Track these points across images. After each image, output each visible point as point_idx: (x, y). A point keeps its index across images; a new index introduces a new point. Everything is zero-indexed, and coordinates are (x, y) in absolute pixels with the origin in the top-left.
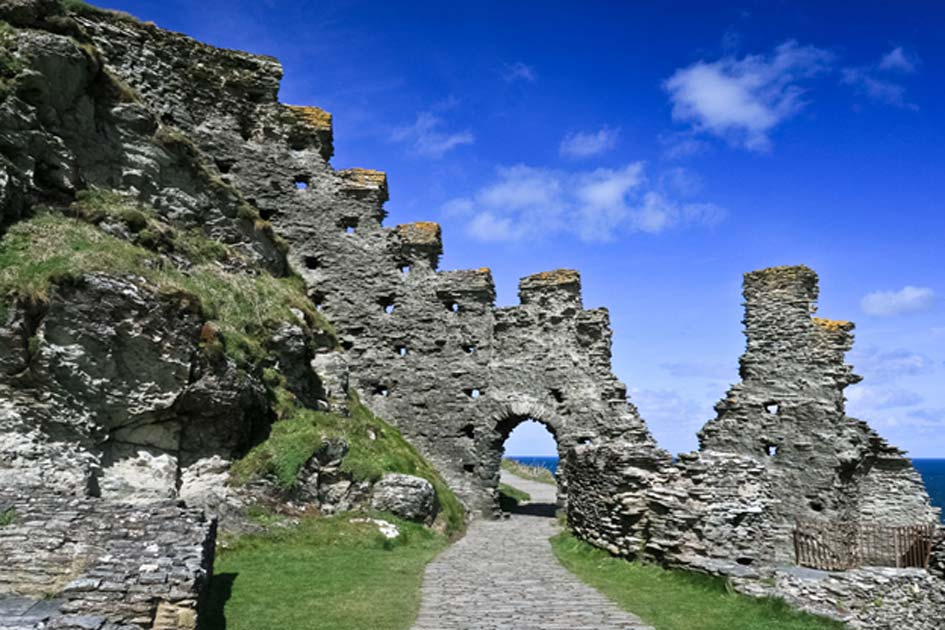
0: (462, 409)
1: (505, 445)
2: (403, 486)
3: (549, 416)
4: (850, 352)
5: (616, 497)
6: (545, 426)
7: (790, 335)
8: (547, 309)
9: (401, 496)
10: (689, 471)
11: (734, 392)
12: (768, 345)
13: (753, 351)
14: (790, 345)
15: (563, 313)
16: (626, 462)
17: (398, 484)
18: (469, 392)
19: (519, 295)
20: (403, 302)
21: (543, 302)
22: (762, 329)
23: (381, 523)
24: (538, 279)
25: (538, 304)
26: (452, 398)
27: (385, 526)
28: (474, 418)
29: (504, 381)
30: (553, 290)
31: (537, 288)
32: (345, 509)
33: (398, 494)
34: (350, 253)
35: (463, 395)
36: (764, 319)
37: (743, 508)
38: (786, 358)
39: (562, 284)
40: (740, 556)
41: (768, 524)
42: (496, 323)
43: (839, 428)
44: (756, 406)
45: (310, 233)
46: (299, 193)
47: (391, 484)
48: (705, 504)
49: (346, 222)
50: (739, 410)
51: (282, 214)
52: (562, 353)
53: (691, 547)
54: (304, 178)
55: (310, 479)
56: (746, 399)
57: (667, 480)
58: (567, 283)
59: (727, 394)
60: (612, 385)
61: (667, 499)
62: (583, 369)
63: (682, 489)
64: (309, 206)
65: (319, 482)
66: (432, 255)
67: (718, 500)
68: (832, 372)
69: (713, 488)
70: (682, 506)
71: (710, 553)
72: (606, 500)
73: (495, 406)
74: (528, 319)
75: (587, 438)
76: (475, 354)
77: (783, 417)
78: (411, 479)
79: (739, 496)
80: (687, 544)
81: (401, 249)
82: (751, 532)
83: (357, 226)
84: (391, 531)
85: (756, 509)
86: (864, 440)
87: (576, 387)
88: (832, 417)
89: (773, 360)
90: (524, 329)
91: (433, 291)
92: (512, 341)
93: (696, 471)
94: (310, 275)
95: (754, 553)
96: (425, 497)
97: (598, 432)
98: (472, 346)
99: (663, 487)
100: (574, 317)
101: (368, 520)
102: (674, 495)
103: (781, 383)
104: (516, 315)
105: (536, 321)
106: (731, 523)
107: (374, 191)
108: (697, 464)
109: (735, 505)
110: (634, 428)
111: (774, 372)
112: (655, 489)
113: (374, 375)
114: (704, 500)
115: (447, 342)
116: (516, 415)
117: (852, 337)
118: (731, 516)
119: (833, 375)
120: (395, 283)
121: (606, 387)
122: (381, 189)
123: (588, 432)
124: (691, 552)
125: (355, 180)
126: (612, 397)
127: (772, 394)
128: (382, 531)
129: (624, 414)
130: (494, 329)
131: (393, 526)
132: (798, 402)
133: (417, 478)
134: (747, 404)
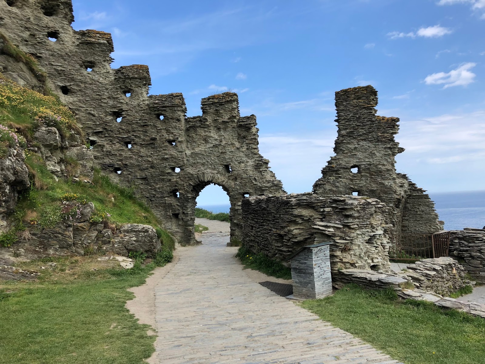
0: (170, 180)
1: (196, 200)
3: (224, 181)
4: (397, 134)
5: (286, 230)
6: (221, 187)
7: (365, 126)
8: (218, 117)
9: (134, 239)
10: (341, 209)
11: (333, 161)
12: (352, 132)
13: (343, 136)
14: (365, 132)
15: (229, 119)
16: (295, 206)
17: (132, 231)
18: (173, 169)
19: (202, 108)
20: (128, 115)
21: (217, 112)
22: (347, 123)
23: (120, 258)
24: (212, 99)
25: (214, 114)
26: (163, 173)
27: (124, 261)
28: (177, 185)
29: (195, 161)
30: (222, 105)
31: (213, 103)
32: (95, 251)
33: (132, 237)
34: (90, 84)
35: (170, 171)
36: (349, 118)
37: (373, 232)
38: (362, 140)
39: (228, 101)
40: (372, 264)
41: (385, 241)
42: (188, 126)
43: (394, 179)
44: (347, 168)
45: (61, 70)
46: (52, 44)
47: (127, 231)
48: (353, 231)
49: (86, 64)
50: (336, 172)
51: (40, 57)
52: (230, 143)
53: (348, 263)
54: (54, 34)
55: (67, 233)
56: (340, 164)
57: (324, 217)
58: (231, 100)
59: (328, 162)
60: (261, 161)
61: (329, 230)
62: (243, 152)
63: (337, 222)
64: (59, 53)
65: (74, 234)
66: (145, 85)
67: (360, 228)
68: (389, 146)
69: (357, 220)
70: (340, 234)
71: (357, 265)
72: (278, 232)
73: (191, 177)
74: (208, 123)
75: (247, 193)
76: (176, 146)
77: (362, 174)
78: (141, 226)
79: (371, 224)
80: (344, 260)
81: (124, 81)
82: (376, 247)
83: (94, 67)
84: (128, 264)
85: (380, 232)
86: (406, 185)
87: (239, 163)
88: (391, 172)
89: (355, 141)
90: (206, 129)
91: (147, 107)
92: (198, 137)
93: (346, 209)
94: (63, 98)
95: (378, 261)
96: (152, 238)
97: (254, 189)
98: (174, 141)
99: (322, 221)
100: (236, 121)
101: (112, 257)
102: (333, 227)
103: (360, 155)
104: (200, 121)
105: (212, 124)
106: (366, 243)
107: (104, 44)
108: (346, 204)
109: (370, 230)
110: (276, 186)
111: (356, 148)
112: (318, 223)
113: (111, 161)
114: (353, 229)
115: (158, 138)
116: (204, 182)
117: (398, 126)
118: (367, 238)
119: (390, 148)
120: (122, 103)
121: (257, 162)
122: (108, 43)
123: (248, 190)
124: (348, 265)
125: (90, 37)
126: (261, 167)
127: (355, 161)
128: (122, 264)
129: (268, 177)
130: (187, 130)
131: (131, 260)
132: (370, 165)
133: (145, 226)
134: (341, 168)
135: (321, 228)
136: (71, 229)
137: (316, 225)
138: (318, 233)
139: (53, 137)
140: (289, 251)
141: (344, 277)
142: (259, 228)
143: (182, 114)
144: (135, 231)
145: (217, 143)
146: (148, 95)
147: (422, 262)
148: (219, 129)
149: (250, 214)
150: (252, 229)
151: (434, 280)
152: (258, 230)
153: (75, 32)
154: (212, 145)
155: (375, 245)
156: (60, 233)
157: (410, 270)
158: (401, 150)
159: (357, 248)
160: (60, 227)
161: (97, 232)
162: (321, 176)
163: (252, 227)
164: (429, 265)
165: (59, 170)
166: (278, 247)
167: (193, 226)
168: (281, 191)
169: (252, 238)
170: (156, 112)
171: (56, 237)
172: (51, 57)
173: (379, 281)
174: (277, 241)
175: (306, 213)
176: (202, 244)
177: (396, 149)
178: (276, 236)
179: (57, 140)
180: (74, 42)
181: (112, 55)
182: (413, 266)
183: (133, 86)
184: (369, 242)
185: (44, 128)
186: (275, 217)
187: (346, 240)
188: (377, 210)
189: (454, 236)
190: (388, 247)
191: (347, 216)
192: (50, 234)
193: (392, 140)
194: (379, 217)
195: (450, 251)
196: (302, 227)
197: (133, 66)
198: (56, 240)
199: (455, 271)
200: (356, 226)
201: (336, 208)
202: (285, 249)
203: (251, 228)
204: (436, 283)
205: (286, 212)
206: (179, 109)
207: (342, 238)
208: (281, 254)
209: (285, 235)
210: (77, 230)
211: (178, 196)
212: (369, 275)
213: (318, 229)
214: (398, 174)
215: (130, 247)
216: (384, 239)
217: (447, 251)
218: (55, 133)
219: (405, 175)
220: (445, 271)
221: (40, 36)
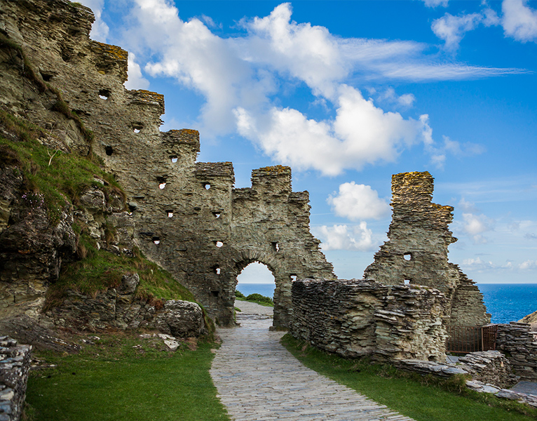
0: (211, 254)
1: (238, 278)
2: (181, 308)
3: (270, 260)
4: (451, 224)
5: (345, 316)
6: (266, 266)
7: (420, 213)
8: (269, 190)
9: (179, 316)
10: (403, 298)
11: (386, 246)
12: (407, 218)
13: (397, 221)
14: (420, 219)
15: (280, 193)
16: (357, 292)
17: (176, 307)
18: (215, 242)
19: (252, 180)
20: (173, 181)
21: (268, 186)
22: (404, 208)
23: (164, 336)
24: (264, 171)
25: (264, 187)
26: (204, 247)
27: (168, 339)
28: (218, 260)
30: (274, 178)
32: (137, 326)
33: (176, 314)
34: (137, 146)
35: (211, 245)
36: (405, 202)
37: (433, 322)
38: (417, 226)
39: (281, 175)
40: (430, 355)
41: (443, 331)
42: (235, 198)
43: (446, 269)
44: (400, 255)
45: (108, 130)
46: (102, 102)
47: (171, 307)
48: (415, 321)
49: (135, 125)
50: (390, 257)
51: (89, 115)
52: (279, 219)
53: (409, 352)
54: (106, 92)
55: (110, 304)
56: (394, 250)
57: (385, 305)
58: (284, 174)
59: (382, 247)
60: (312, 240)
61: (392, 318)
62: (292, 230)
63: (399, 311)
64: (109, 111)
65: (116, 307)
66: (193, 151)
67: (421, 318)
68: (443, 235)
69: (419, 310)
70: (402, 324)
71: (416, 355)
72: (336, 318)
73: (234, 252)
74: (256, 196)
75: (295, 275)
76: (220, 218)
77: (416, 262)
78: (186, 303)
79: (431, 315)
80: (405, 350)
81: (173, 146)
82: (435, 338)
83: (142, 128)
84: (172, 342)
85: (439, 323)
86: (458, 276)
87: (288, 241)
88: (443, 262)
89: (409, 227)
90: (254, 203)
91: (194, 175)
92: (245, 210)
93: (408, 298)
94: (107, 159)
95: (436, 352)
96: (197, 317)
97: (302, 270)
98: (219, 213)
99: (384, 309)
100: (288, 196)
101: (154, 335)
102: (396, 316)
103: (414, 241)
104: (249, 193)
105: (262, 198)
106: (426, 333)
107: (156, 105)
108: (409, 293)
109: (430, 321)
110: (326, 268)
111: (410, 234)
112: (380, 311)
113: (150, 229)
114: (414, 318)
115: (202, 208)
116: (248, 259)
117: (452, 215)
118: (427, 328)
119: (444, 237)
120: (167, 168)
121: (308, 242)
122: (160, 104)
123: (295, 271)
124: (409, 355)
125: (143, 97)
126: (312, 248)
127: (409, 247)
128: (166, 342)
129: (319, 259)
130: (234, 201)
131: (174, 338)
132: (424, 253)
133: (190, 303)
134: (394, 254)
135: (384, 316)
136: (114, 301)
137: (379, 313)
138: (380, 321)
139: (99, 201)
140: (346, 339)
141: (405, 366)
142: (313, 313)
143: (230, 185)
144: (179, 308)
145: (265, 218)
146: (196, 162)
147: (473, 354)
148: (268, 203)
149: (304, 297)
150: (304, 314)
151: (484, 374)
152: (313, 315)
153: (127, 92)
154: (259, 220)
155: (434, 336)
156: (103, 305)
157: (462, 363)
158: (455, 240)
159: (417, 338)
160: (104, 298)
161: (140, 306)
162: (373, 261)
163: (305, 311)
164: (480, 358)
165: (99, 236)
166: (335, 333)
167: (233, 306)
168: (331, 275)
169: (304, 323)
170: (203, 181)
171: (98, 308)
172: (100, 116)
173: (442, 371)
174: (334, 327)
175: (368, 299)
176: (240, 327)
177: (449, 238)
178: (333, 323)
179: (103, 204)
180: (124, 102)
181: (162, 117)
182: (464, 358)
183: (182, 151)
184: (428, 332)
185: (91, 192)
186: (333, 302)
187: (408, 329)
188: (437, 300)
189: (502, 329)
190: (444, 338)
191: (410, 306)
192: (92, 305)
193: (446, 229)
194: (438, 307)
195: (497, 344)
196: (362, 314)
197: (183, 130)
198: (98, 312)
199: (502, 365)
200: (418, 316)
201: (398, 296)
202: (342, 337)
203: (303, 312)
204: (485, 376)
205: (347, 298)
206: (228, 179)
207: (404, 327)
208: (337, 342)
209: (344, 322)
210: (119, 302)
211: (218, 273)
212: (431, 366)
213: (381, 317)
214: (450, 264)
215: (174, 325)
216: (442, 330)
217: (495, 344)
218: (102, 197)
219: (456, 265)
220: (494, 364)
221: (92, 92)
